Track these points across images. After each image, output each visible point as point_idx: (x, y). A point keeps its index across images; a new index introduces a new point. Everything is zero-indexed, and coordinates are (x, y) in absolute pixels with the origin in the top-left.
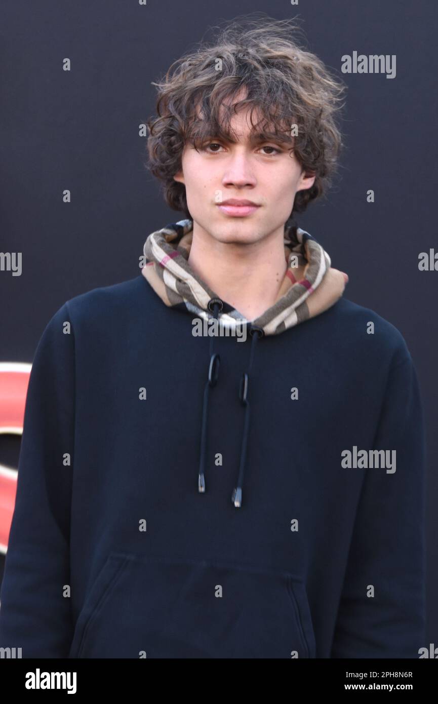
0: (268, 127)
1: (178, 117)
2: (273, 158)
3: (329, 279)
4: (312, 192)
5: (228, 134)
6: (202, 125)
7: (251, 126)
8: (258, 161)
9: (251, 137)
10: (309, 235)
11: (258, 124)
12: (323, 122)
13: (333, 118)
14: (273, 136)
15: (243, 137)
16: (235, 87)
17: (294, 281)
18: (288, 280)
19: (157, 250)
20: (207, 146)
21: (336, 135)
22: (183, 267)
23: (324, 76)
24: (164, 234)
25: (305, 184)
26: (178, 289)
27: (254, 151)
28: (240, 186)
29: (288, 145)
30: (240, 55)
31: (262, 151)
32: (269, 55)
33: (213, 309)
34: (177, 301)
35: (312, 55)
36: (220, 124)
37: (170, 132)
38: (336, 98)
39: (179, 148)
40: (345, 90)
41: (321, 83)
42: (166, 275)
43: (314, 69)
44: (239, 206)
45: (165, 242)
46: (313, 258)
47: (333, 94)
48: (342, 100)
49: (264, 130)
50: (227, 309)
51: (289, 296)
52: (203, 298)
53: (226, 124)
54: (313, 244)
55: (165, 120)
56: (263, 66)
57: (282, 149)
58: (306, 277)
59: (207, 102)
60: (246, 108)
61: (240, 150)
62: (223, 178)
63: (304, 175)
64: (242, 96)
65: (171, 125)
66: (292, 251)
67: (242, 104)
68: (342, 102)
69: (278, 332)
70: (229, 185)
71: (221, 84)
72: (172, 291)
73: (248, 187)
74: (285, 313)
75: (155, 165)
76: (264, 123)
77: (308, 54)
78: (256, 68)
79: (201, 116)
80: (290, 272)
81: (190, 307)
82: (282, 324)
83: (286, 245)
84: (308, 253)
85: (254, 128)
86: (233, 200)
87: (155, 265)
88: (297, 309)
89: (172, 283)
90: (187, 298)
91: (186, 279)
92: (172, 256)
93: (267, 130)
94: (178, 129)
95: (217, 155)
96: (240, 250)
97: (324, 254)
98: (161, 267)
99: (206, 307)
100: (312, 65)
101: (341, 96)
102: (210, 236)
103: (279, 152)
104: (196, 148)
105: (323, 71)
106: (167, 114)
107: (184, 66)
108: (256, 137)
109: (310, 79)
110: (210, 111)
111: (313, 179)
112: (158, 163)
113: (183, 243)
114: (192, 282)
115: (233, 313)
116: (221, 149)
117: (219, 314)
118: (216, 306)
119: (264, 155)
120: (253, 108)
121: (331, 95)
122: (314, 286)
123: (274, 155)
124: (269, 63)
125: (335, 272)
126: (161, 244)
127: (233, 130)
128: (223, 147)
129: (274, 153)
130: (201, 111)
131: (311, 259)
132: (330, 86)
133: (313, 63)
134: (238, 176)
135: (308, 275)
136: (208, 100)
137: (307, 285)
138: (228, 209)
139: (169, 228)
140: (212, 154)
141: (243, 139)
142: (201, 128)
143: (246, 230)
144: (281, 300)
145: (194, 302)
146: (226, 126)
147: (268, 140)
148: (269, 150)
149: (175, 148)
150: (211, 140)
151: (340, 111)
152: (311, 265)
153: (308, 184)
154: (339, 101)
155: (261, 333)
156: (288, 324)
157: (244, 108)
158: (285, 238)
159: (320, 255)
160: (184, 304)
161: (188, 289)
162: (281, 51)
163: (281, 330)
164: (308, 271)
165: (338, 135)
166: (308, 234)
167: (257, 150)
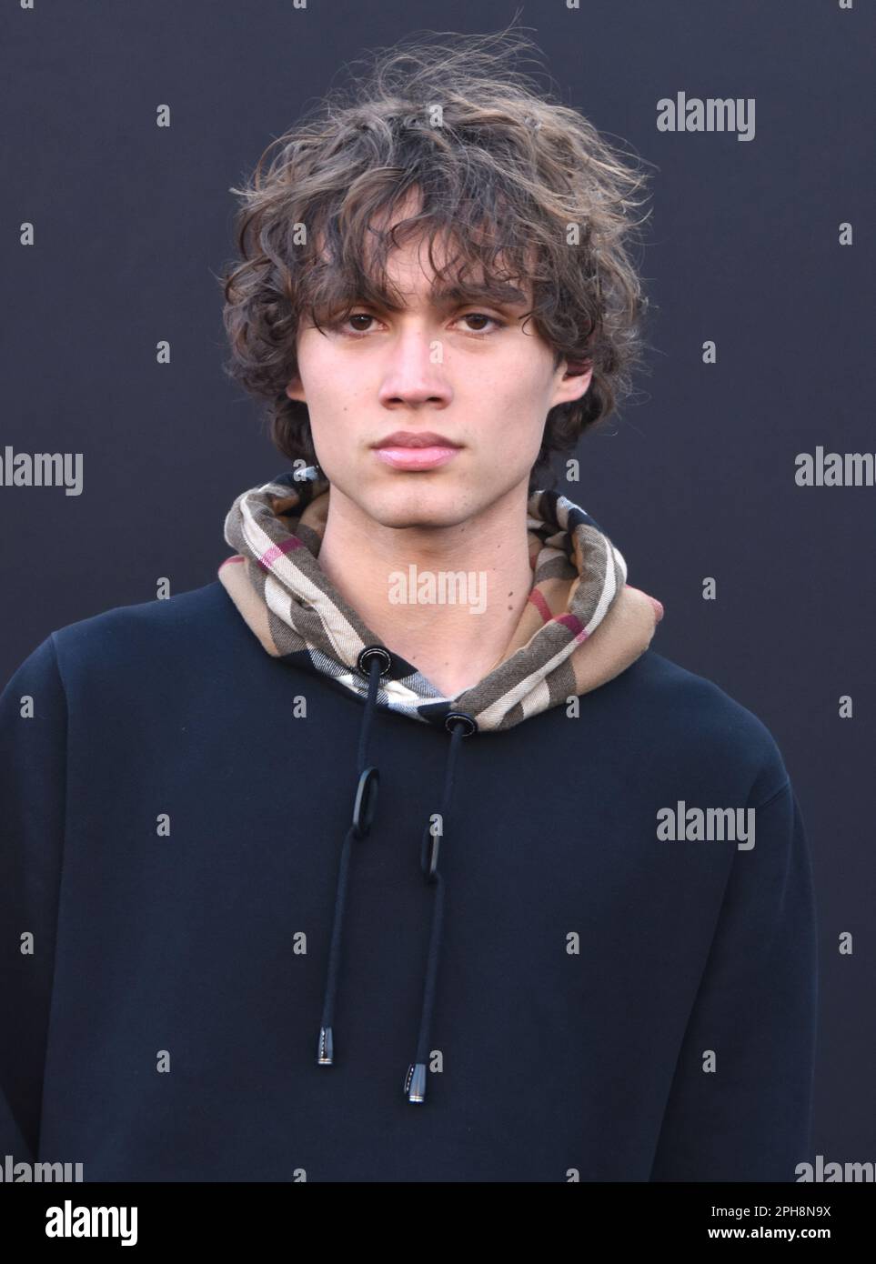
0: (469, 271)
1: (278, 261)
2: (488, 340)
3: (623, 613)
4: (587, 408)
5: (383, 291)
6: (327, 276)
7: (431, 275)
8: (455, 347)
9: (433, 297)
10: (583, 511)
11: (446, 269)
12: (600, 254)
13: (624, 245)
14: (480, 292)
15: (415, 296)
16: (394, 191)
17: (547, 616)
18: (532, 610)
19: (253, 532)
20: (343, 320)
21: (628, 282)
22: (307, 574)
23: (599, 156)
24: (269, 497)
25: (567, 390)
26: (295, 621)
27: (445, 324)
28: (414, 404)
29: (517, 309)
30: (406, 122)
31: (464, 326)
32: (469, 117)
33: (368, 669)
34: (293, 646)
35: (570, 112)
36: (366, 274)
37: (266, 295)
38: (626, 199)
39: (288, 328)
40: (647, 182)
41: (591, 170)
42: (270, 588)
43: (574, 141)
44: (416, 447)
45: (271, 515)
46: (589, 566)
47: (621, 193)
48: (643, 206)
49: (460, 281)
50: (400, 670)
51: (536, 650)
52: (348, 644)
53: (377, 272)
54: (591, 535)
55: (259, 267)
56: (454, 142)
57: (504, 318)
58: (572, 608)
59: (337, 228)
60: (421, 234)
61: (414, 325)
62: (380, 388)
63: (563, 370)
64: (410, 210)
65: (268, 280)
66: (544, 545)
67: (412, 226)
68: (643, 209)
69: (507, 726)
70: (393, 401)
71: (360, 185)
72: (283, 623)
73: (433, 405)
74: (524, 685)
75: (244, 366)
76: (460, 264)
77: (562, 109)
78: (438, 147)
79: (327, 256)
80: (539, 593)
81: (319, 661)
82: (517, 708)
83: (531, 531)
84: (580, 554)
85: (439, 275)
86: (402, 434)
87: (247, 563)
88: (550, 677)
89: (283, 606)
90: (313, 642)
91: (314, 601)
92: (286, 547)
93: (467, 280)
94: (282, 287)
95: (367, 339)
96: (427, 543)
97: (613, 556)
98: (261, 570)
99: (353, 664)
100: (570, 132)
101: (638, 195)
102: (364, 513)
103: (500, 324)
104: (318, 325)
105: (599, 144)
106: (260, 255)
107: (292, 151)
108: (444, 295)
109: (565, 164)
110: (342, 243)
111: (587, 378)
112: (249, 363)
113: (309, 518)
114: (325, 607)
115: (413, 679)
116: (374, 326)
117: (382, 681)
118: (375, 663)
119: (467, 334)
120: (435, 233)
121: (616, 196)
122: (589, 629)
123: (488, 333)
124: (467, 133)
125: (636, 596)
126: (263, 520)
127: (392, 282)
128: (380, 322)
129: (489, 327)
130: (326, 244)
131: (584, 568)
132: (612, 175)
133: (572, 128)
134: (409, 382)
135: (576, 604)
136: (336, 220)
137: (574, 625)
138: (396, 455)
139: (280, 482)
140: (353, 336)
141: (417, 302)
142: (328, 283)
143: (438, 497)
144: (516, 657)
145: (328, 651)
146: (377, 277)
147: (469, 300)
148: (477, 322)
149: (278, 328)
150: (349, 308)
151: (638, 229)
152: (584, 580)
153: (576, 388)
154: (636, 208)
155: (470, 726)
156: (529, 709)
157: (416, 234)
158: (530, 513)
159: (604, 560)
160: (306, 653)
161: (318, 621)
162: (495, 107)
163: (515, 721)
164: (578, 594)
165: (633, 280)
166: (580, 509)
167: (452, 323)
